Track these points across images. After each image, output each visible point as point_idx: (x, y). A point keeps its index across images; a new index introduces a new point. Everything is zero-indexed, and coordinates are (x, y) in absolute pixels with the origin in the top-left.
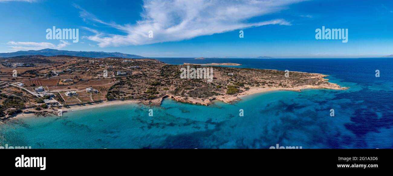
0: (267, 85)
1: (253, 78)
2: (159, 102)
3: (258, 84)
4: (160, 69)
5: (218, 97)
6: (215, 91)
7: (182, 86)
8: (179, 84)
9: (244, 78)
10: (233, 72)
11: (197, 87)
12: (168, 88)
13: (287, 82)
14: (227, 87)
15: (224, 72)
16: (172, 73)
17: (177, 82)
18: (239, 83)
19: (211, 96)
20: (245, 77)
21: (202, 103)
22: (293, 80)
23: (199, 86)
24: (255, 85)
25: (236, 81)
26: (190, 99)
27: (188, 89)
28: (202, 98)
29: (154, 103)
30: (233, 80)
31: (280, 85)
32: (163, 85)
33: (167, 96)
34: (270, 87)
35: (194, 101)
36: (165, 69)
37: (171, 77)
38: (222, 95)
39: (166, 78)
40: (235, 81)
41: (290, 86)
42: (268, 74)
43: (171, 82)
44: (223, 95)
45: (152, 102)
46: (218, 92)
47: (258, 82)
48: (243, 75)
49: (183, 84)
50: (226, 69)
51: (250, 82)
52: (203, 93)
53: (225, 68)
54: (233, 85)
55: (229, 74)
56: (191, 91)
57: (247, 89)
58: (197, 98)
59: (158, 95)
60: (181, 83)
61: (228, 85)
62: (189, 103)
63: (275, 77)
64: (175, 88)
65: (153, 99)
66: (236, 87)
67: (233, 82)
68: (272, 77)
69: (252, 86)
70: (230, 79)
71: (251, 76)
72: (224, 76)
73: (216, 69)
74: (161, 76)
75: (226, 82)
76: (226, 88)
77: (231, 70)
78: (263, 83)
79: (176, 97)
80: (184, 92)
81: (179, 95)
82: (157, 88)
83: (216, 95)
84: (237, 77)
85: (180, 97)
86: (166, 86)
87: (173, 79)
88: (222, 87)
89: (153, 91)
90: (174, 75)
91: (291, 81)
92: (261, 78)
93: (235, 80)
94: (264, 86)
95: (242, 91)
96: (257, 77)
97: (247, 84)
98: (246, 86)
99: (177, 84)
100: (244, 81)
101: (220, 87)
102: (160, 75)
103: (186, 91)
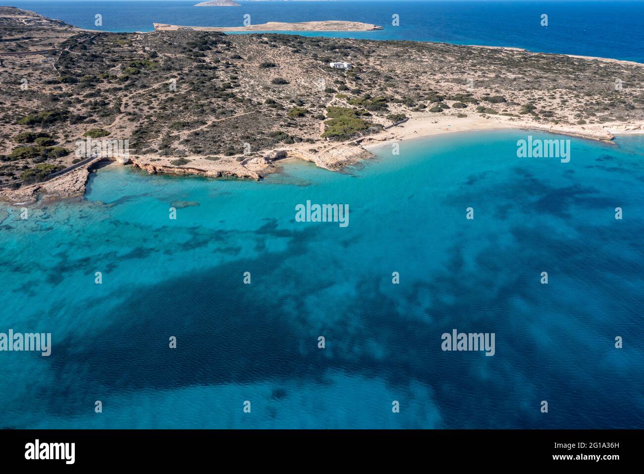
0: (475, 107)
1: (423, 78)
2: (78, 185)
3: (439, 102)
4: (54, 53)
5: (293, 149)
6: (282, 130)
7: (160, 117)
8: (146, 108)
9: (388, 78)
10: (346, 55)
11: (217, 118)
12: (106, 128)
13: (558, 100)
14: (325, 112)
15: (315, 57)
16: (109, 66)
17: (138, 104)
18: (368, 97)
19: (270, 146)
20: (392, 75)
21: (240, 171)
22: (588, 95)
23: (223, 113)
24: (430, 105)
25: (358, 92)
26: (197, 162)
27: (185, 125)
28: (241, 156)
29: (56, 192)
30: (346, 89)
31: (529, 109)
32: (80, 119)
33: (105, 161)
34: (488, 115)
35: (212, 169)
36: (75, 53)
37: (109, 86)
38: (308, 140)
39: (88, 91)
40: (354, 92)
41: (571, 119)
42: (485, 64)
43: (111, 106)
44: (311, 141)
45: (45, 192)
46: (293, 131)
47: (441, 94)
48: (384, 69)
49: (164, 108)
50: (322, 44)
51: (412, 94)
52: (242, 138)
53: (316, 42)
54: (349, 106)
55: (332, 65)
56: (197, 134)
57: (399, 119)
58: (222, 156)
59: (68, 161)
60: (155, 104)
61: (328, 105)
62: (192, 174)
63: (513, 76)
64: (133, 126)
65: (46, 176)
66: (357, 114)
67: (349, 94)
68: (497, 76)
69: (417, 110)
70: (337, 82)
71: (416, 71)
72: (314, 73)
73: (282, 48)
74: (65, 81)
75: (323, 95)
76: (324, 118)
77: (342, 48)
78: (460, 97)
79: (142, 160)
80: (169, 138)
81: (154, 151)
82: (55, 132)
83: (290, 143)
84: (361, 76)
85: (158, 157)
86: (94, 121)
87: (120, 94)
88: (308, 112)
89: (42, 148)
90: (120, 75)
91: (577, 96)
92: (454, 80)
93: (353, 86)
94: (463, 111)
95: (381, 127)
96: (438, 76)
97: (398, 101)
98: (394, 109)
99: (136, 110)
100: (389, 92)
101: (301, 115)
102: (59, 78)
103: (175, 133)
